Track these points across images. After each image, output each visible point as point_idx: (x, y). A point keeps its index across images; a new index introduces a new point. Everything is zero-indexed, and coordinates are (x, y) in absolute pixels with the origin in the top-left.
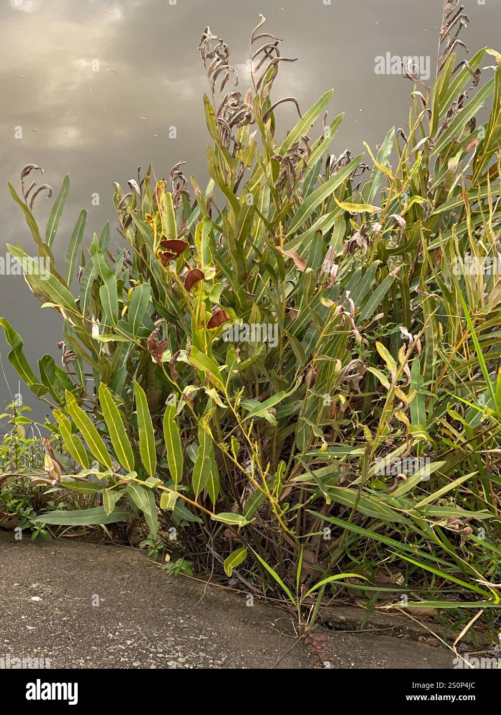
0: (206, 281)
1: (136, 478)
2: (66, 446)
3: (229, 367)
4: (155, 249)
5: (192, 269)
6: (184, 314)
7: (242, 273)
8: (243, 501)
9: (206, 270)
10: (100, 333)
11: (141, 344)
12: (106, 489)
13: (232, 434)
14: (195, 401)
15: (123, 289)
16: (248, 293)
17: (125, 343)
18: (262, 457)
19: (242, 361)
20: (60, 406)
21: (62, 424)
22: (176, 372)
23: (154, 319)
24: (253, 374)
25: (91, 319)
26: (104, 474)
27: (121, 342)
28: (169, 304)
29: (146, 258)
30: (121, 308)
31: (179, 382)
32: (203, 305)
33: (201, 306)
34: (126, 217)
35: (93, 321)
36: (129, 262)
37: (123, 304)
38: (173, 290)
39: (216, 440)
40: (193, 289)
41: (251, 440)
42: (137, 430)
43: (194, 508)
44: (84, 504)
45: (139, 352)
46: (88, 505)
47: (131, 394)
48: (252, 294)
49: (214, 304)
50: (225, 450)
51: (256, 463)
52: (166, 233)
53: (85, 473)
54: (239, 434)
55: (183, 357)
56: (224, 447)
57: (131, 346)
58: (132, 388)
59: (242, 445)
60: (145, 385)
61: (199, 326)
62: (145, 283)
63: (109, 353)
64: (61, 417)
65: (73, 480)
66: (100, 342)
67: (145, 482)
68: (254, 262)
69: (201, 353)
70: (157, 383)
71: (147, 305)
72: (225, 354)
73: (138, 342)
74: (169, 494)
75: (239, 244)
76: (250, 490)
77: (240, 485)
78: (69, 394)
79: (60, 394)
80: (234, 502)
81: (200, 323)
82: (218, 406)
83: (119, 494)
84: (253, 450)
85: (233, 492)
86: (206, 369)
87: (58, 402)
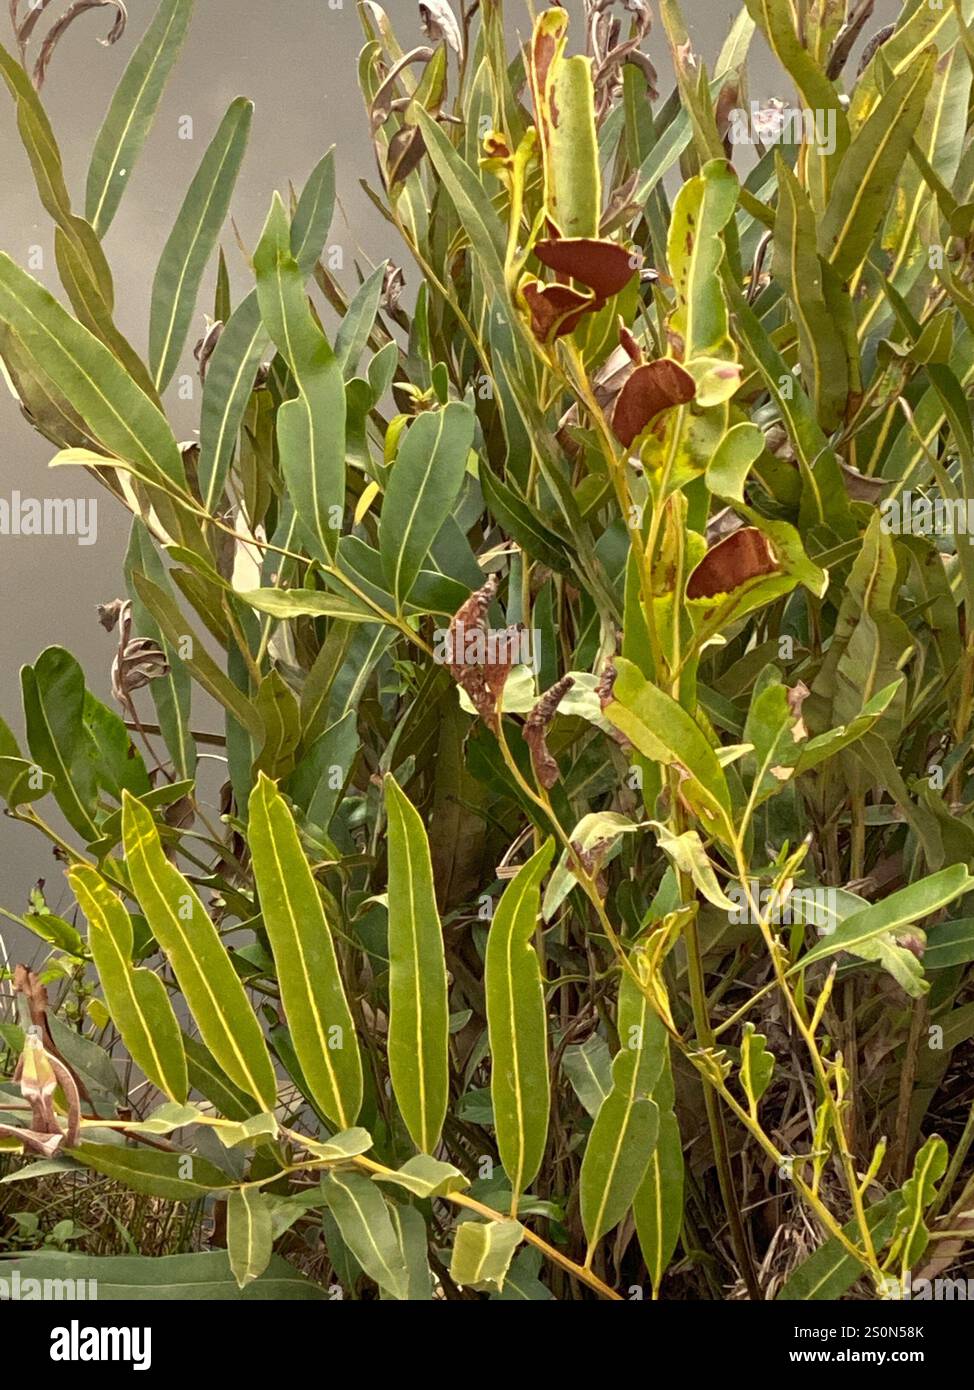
0: (698, 412)
1: (368, 1154)
2: (103, 1006)
3: (760, 752)
4: (510, 271)
5: (645, 363)
6: (598, 532)
7: (838, 391)
8: (768, 1276)
9: (702, 369)
10: (265, 582)
11: (421, 634)
12: (244, 1187)
13: (747, 1016)
14: (612, 873)
15: (368, 419)
16: (854, 470)
17: (361, 626)
18: (856, 1113)
19: (812, 735)
20: (89, 849)
21: (97, 921)
22: (549, 758)
23: (478, 544)
24: (847, 790)
25: (231, 523)
26: (246, 1130)
27: (342, 622)
28: (542, 488)
29: (464, 302)
30: (354, 492)
31: (557, 796)
32: (677, 506)
33: (668, 508)
34: (402, 138)
35: (241, 528)
36: (397, 315)
37: (361, 473)
38: (561, 436)
39: (681, 1031)
40: (645, 440)
41: (819, 1044)
42: (381, 969)
43: (575, 1287)
44: (152, 1233)
45: (408, 665)
46: (165, 1240)
47: (367, 824)
48: (866, 477)
49: (719, 503)
50: (717, 1078)
51: (831, 1134)
52: (559, 215)
53: (174, 1119)
54: (774, 1015)
55: (583, 701)
56: (711, 1062)
57: (381, 643)
58: (373, 803)
59: (783, 1060)
60: (426, 793)
61: (654, 584)
62: (453, 399)
63: (291, 661)
64: (97, 896)
65: (118, 1139)
66: (264, 614)
67: (400, 1173)
68: (885, 352)
69: (655, 689)
70: (468, 790)
71: (458, 485)
72: (745, 701)
73: (411, 627)
74: (488, 1227)
75: (833, 279)
76: (799, 1239)
77: (758, 1215)
78: (135, 807)
79: (93, 805)
80: (731, 1279)
81: (661, 573)
82: (700, 897)
83: (291, 1207)
84: (826, 1087)
85: (731, 1239)
86: (669, 752)
87: (85, 832)
